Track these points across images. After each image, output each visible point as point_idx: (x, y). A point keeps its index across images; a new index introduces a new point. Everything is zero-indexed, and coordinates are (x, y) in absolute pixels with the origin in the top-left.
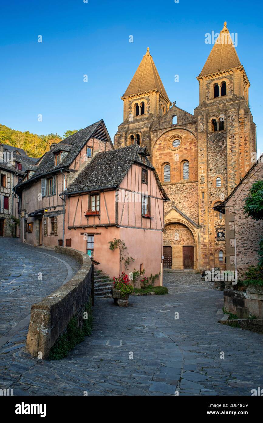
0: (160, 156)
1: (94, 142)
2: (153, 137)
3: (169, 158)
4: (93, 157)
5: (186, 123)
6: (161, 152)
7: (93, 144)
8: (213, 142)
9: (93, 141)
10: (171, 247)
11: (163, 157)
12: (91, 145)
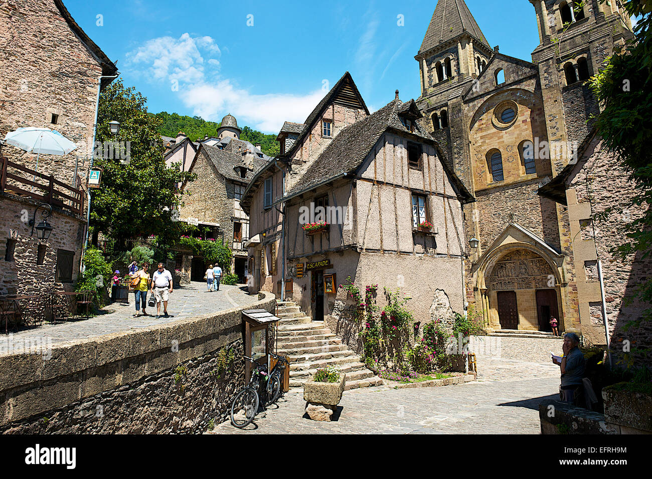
0: (482, 140)
1: (335, 111)
2: (468, 110)
3: (498, 141)
4: (334, 137)
5: (520, 78)
6: (484, 133)
7: (333, 115)
8: (572, 103)
9: (333, 110)
10: (515, 293)
11: (487, 141)
12: (330, 117)
